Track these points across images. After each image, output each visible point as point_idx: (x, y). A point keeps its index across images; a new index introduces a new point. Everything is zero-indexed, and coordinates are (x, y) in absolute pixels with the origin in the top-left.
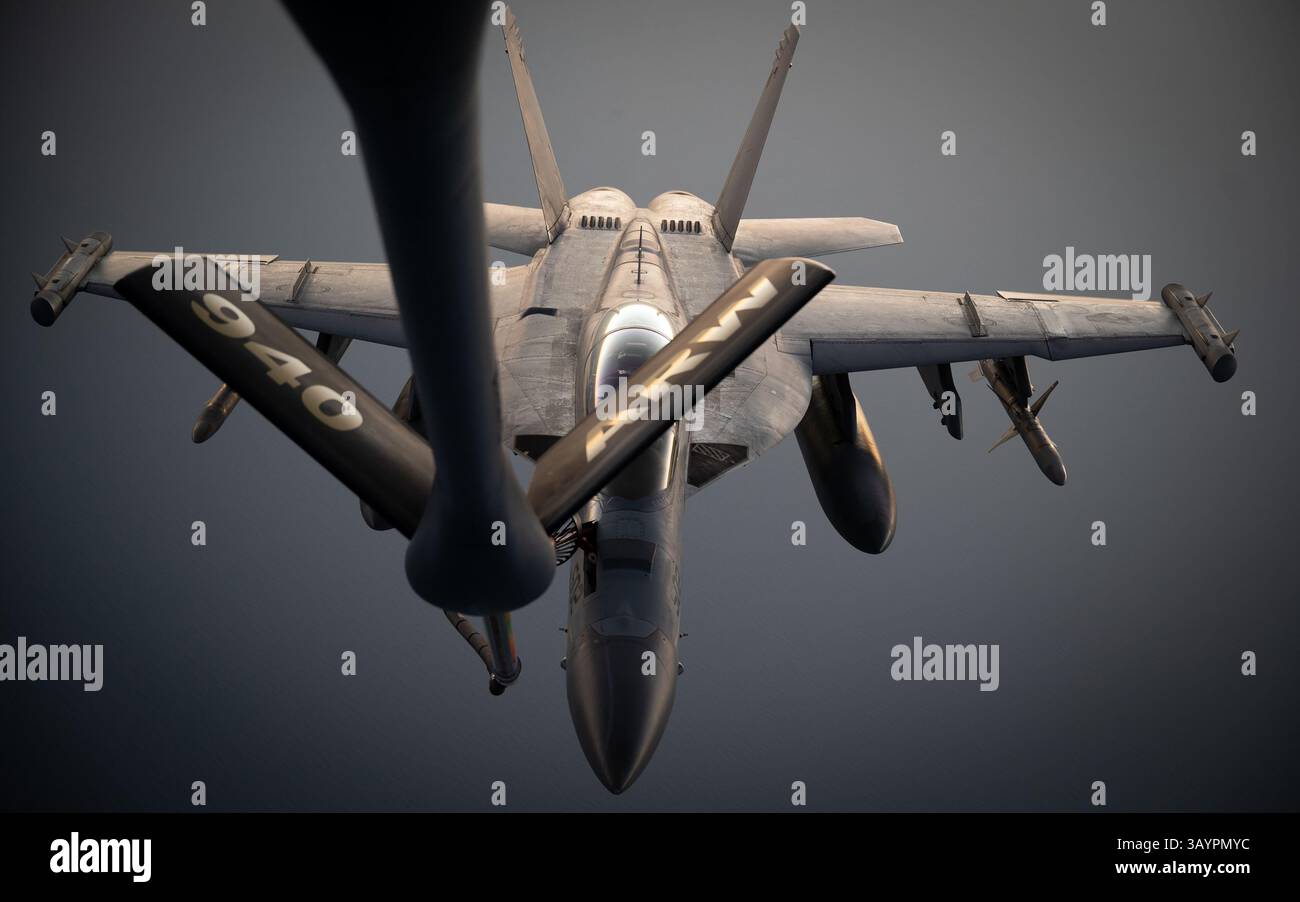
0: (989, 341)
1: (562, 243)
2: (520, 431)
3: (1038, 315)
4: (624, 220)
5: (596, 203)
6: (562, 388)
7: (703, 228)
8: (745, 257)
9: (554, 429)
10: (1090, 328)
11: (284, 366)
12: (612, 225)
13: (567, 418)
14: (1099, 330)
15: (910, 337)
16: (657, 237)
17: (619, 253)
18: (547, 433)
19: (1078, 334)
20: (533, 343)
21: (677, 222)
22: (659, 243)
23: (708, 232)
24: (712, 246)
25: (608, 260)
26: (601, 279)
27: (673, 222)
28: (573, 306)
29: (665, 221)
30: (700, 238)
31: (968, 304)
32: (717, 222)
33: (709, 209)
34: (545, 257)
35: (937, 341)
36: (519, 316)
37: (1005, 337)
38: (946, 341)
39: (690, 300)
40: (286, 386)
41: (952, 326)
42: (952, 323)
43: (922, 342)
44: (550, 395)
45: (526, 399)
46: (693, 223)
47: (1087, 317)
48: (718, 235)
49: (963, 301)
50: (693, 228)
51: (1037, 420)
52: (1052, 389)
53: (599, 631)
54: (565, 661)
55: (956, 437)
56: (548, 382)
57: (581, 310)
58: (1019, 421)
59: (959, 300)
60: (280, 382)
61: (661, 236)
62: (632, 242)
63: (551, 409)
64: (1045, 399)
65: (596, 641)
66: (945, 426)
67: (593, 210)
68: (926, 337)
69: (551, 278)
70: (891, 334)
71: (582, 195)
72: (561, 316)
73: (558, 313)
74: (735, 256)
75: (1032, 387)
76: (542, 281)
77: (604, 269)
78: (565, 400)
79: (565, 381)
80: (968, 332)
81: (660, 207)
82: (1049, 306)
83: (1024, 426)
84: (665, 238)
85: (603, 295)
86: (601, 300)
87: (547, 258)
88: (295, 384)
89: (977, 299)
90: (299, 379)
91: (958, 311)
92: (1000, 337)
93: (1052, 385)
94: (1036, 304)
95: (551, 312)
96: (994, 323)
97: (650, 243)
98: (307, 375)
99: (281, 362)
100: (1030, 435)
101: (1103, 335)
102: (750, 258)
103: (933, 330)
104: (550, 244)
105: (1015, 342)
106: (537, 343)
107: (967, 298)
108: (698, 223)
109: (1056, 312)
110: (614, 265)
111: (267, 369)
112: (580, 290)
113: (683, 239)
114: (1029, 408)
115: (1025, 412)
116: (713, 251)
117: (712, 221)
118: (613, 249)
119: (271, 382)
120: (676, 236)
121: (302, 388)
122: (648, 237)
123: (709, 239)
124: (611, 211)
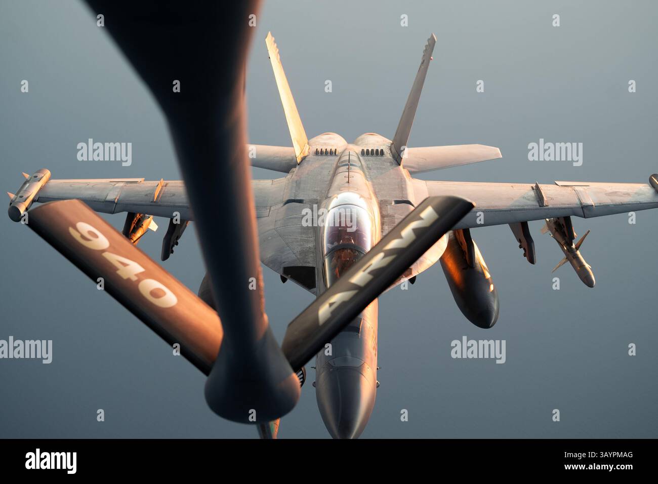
0: (549, 209)
1: (305, 164)
2: (286, 265)
3: (577, 193)
4: (339, 150)
5: (323, 141)
6: (307, 241)
7: (385, 153)
8: (409, 169)
9: (305, 263)
10: (607, 200)
11: (128, 267)
12: (332, 153)
13: (311, 256)
14: (612, 201)
15: (504, 208)
16: (359, 158)
17: (337, 167)
18: (300, 265)
19: (600, 204)
20: (291, 218)
21: (370, 150)
22: (360, 162)
23: (388, 155)
24: (391, 162)
25: (332, 172)
26: (328, 182)
27: (368, 150)
28: (312, 198)
29: (363, 150)
30: (384, 158)
31: (537, 190)
32: (393, 150)
33: (389, 142)
34: (295, 172)
35: (520, 210)
36: (282, 205)
37: (559, 206)
38: (524, 209)
39: (378, 192)
40: (129, 280)
41: (527, 201)
42: (528, 200)
43: (510, 210)
44: (301, 245)
45: (288, 248)
46: (379, 150)
47: (606, 194)
48: (394, 157)
49: (534, 188)
50: (379, 153)
51: (578, 252)
52: (586, 235)
53: (333, 365)
54: (314, 382)
55: (532, 263)
56: (300, 238)
57: (317, 199)
58: (568, 253)
59: (532, 187)
60: (125, 277)
61: (361, 158)
62: (345, 161)
63: (302, 252)
64: (582, 241)
65: (331, 370)
66: (526, 257)
67: (322, 145)
68: (513, 208)
69: (300, 183)
70: (493, 207)
71: (315, 138)
72: (305, 203)
73: (304, 202)
74: (404, 168)
75: (575, 234)
76: (295, 185)
77: (329, 177)
78: (310, 248)
79: (309, 237)
80: (538, 204)
81: (360, 143)
82: (584, 189)
83: (571, 256)
84: (364, 159)
85: (329, 190)
86: (328, 193)
87: (297, 173)
88: (134, 278)
89: (542, 187)
90: (136, 275)
91: (532, 193)
92: (555, 206)
93: (586, 232)
94: (576, 188)
95: (300, 201)
96: (552, 199)
97: (354, 161)
98: (142, 273)
99: (125, 265)
100: (575, 261)
101: (614, 203)
102: (413, 170)
103: (517, 204)
104: (298, 165)
105: (564, 208)
106: (293, 218)
107: (537, 187)
108: (382, 150)
109: (587, 192)
110: (335, 174)
111: (116, 269)
112: (316, 189)
113: (374, 159)
114: (574, 246)
115: (572, 248)
116: (391, 165)
117: (390, 149)
118: (334, 166)
119: (119, 277)
120: (370, 158)
121: (139, 281)
122: (354, 158)
123: (389, 159)
124: (332, 146)
